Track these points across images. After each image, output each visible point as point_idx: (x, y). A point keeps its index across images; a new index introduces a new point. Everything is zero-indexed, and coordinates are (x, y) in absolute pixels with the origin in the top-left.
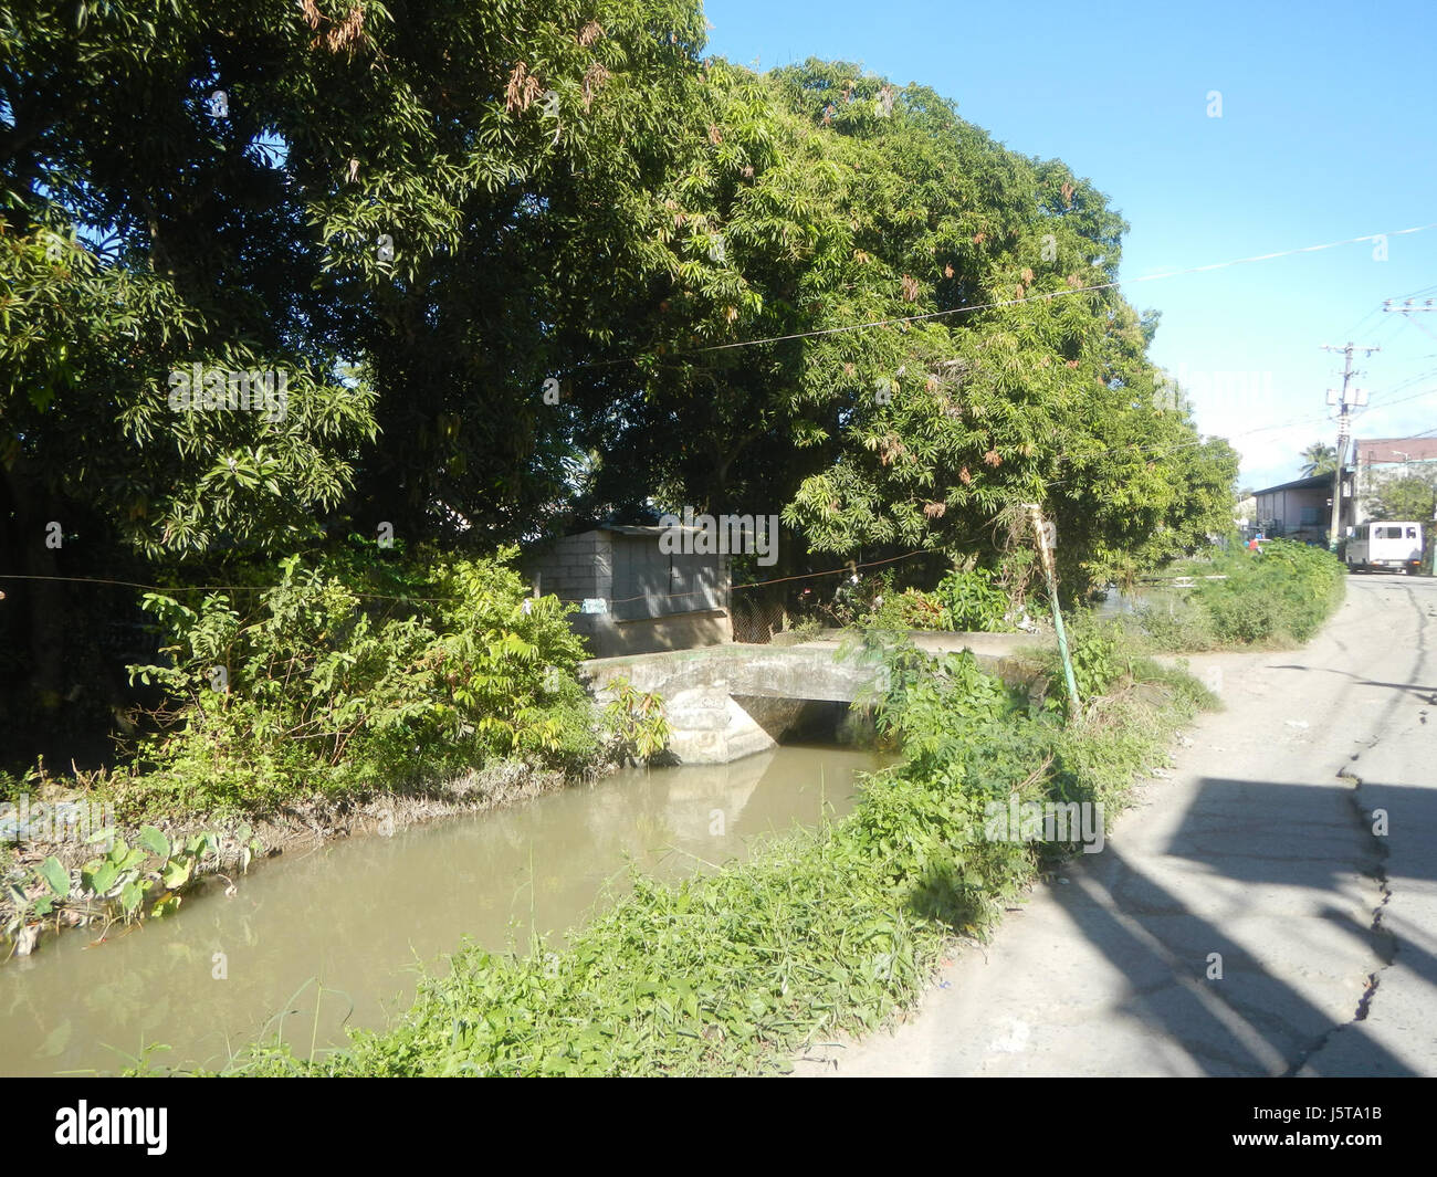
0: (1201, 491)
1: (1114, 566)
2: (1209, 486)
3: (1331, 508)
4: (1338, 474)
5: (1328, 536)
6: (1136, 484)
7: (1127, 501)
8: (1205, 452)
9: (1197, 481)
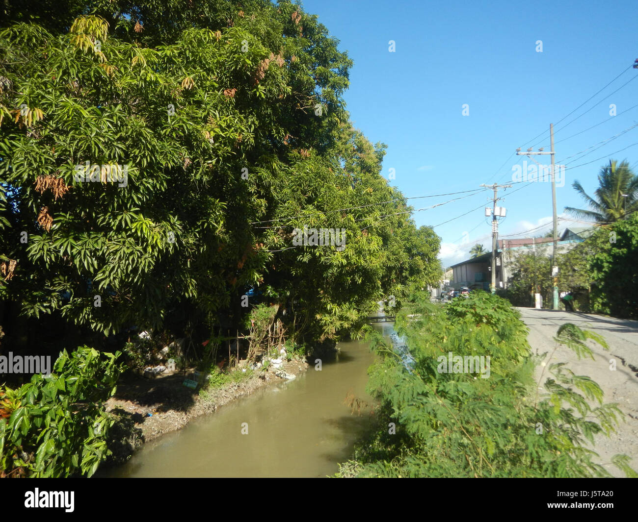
0: (418, 258)
1: (341, 318)
2: (424, 256)
3: (491, 272)
4: (494, 254)
5: (490, 287)
6: (352, 247)
7: (345, 262)
8: (418, 234)
9: (414, 252)
